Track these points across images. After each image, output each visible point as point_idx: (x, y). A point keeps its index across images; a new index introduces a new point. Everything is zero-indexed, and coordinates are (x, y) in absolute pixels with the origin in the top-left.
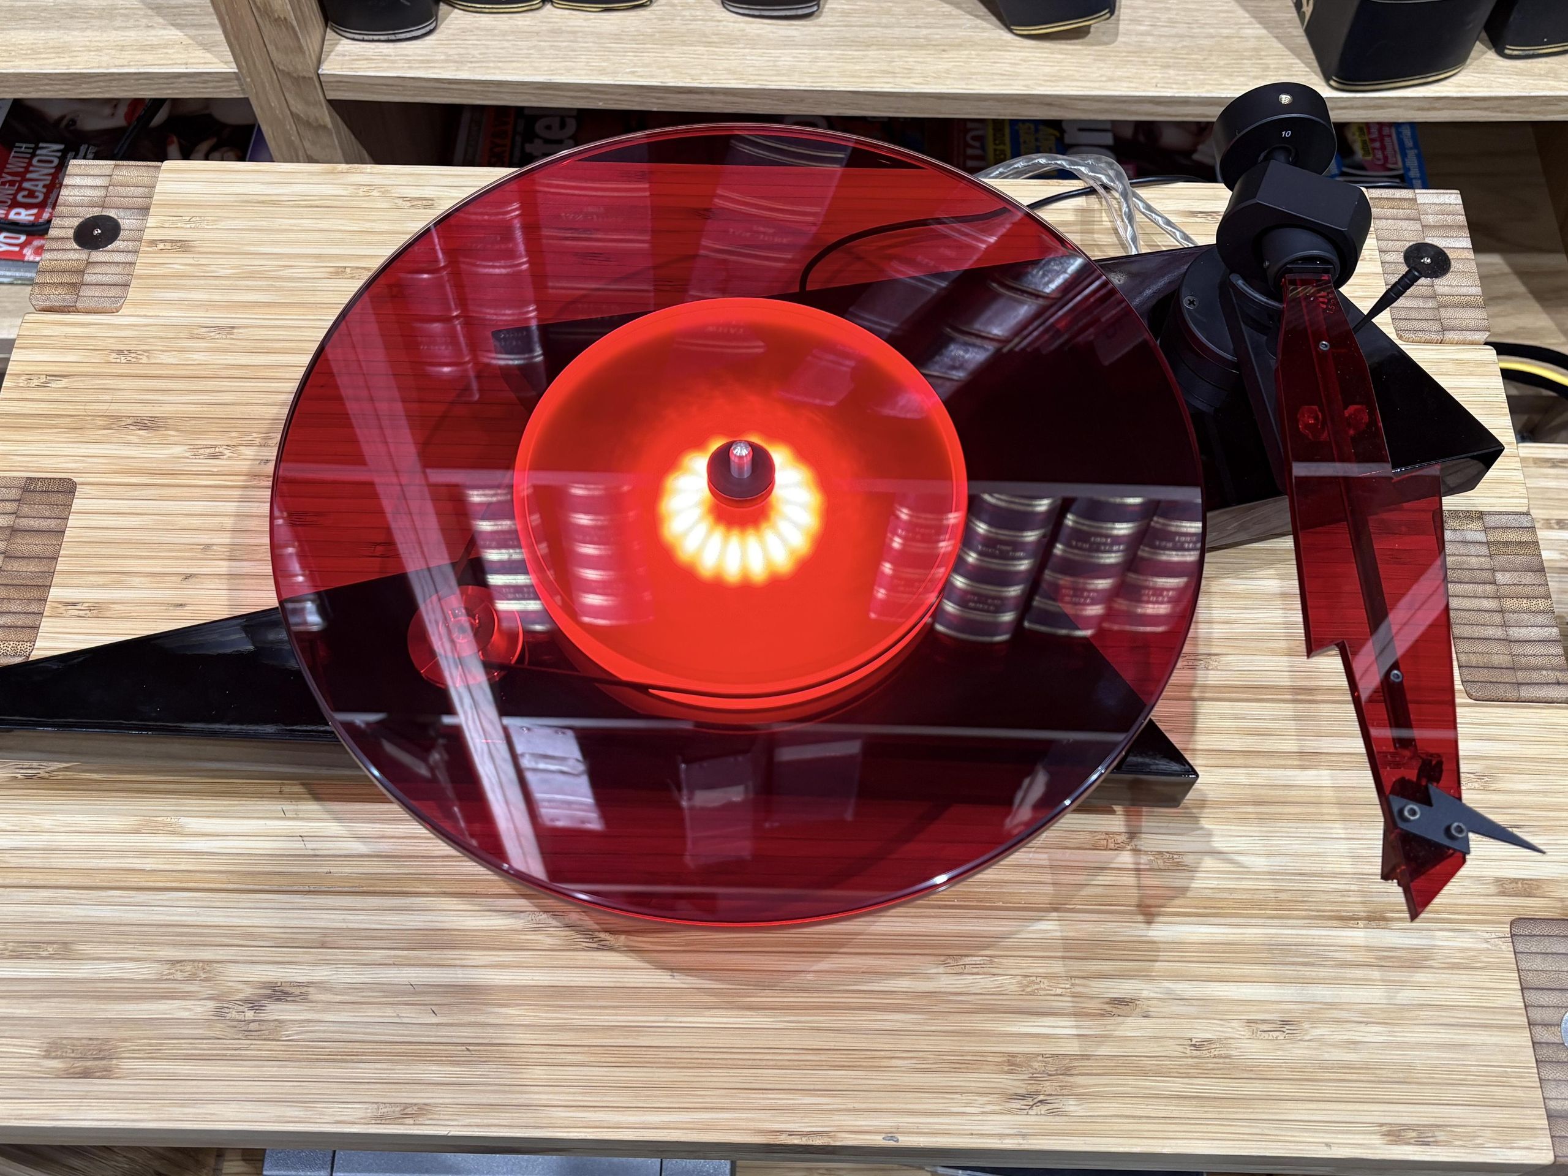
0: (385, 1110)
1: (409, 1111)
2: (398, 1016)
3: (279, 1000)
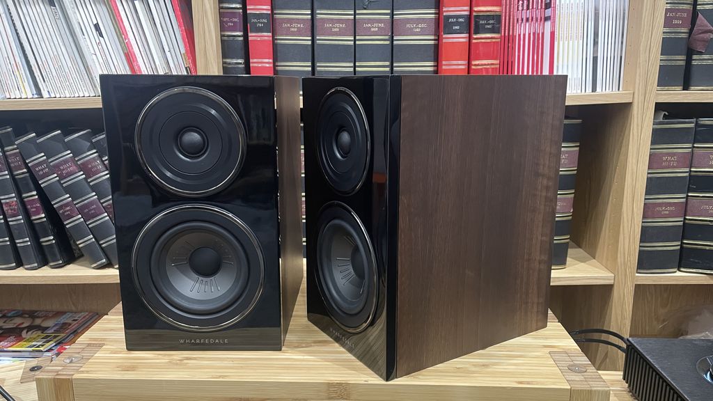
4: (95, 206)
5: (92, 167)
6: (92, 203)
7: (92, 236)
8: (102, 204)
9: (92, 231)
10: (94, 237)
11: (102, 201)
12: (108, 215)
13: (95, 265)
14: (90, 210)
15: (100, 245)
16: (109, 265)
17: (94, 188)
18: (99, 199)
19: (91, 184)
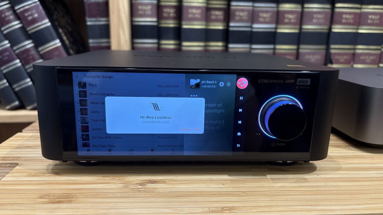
0: (213, 209)
1: (225, 209)
2: (208, 186)
3: (152, 183)
4: (7, 53)
5: (6, 17)
6: (5, 50)
7: (5, 81)
8: (14, 51)
9: (6, 76)
10: (8, 81)
11: (15, 48)
12: (21, 62)
13: (8, 107)
14: (4, 57)
15: (13, 89)
16: (22, 107)
17: (7, 37)
18: (12, 46)
19: (5, 32)
